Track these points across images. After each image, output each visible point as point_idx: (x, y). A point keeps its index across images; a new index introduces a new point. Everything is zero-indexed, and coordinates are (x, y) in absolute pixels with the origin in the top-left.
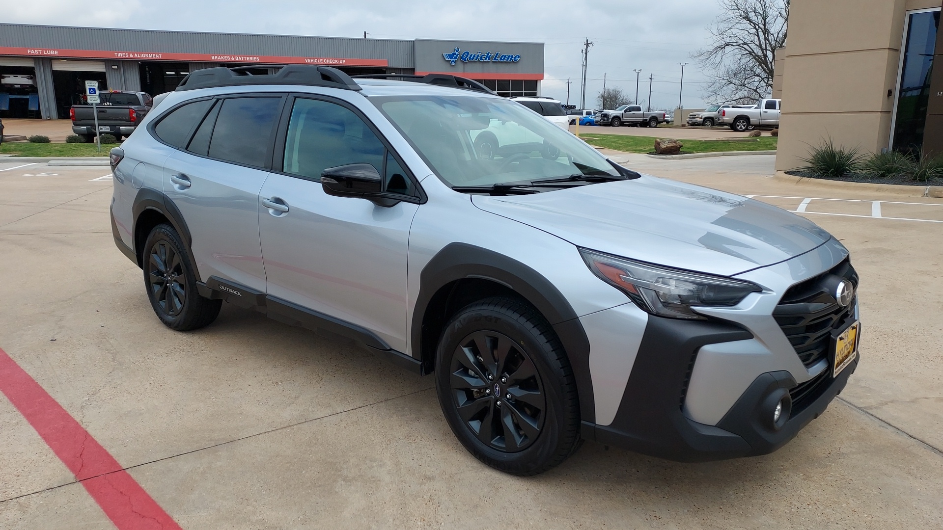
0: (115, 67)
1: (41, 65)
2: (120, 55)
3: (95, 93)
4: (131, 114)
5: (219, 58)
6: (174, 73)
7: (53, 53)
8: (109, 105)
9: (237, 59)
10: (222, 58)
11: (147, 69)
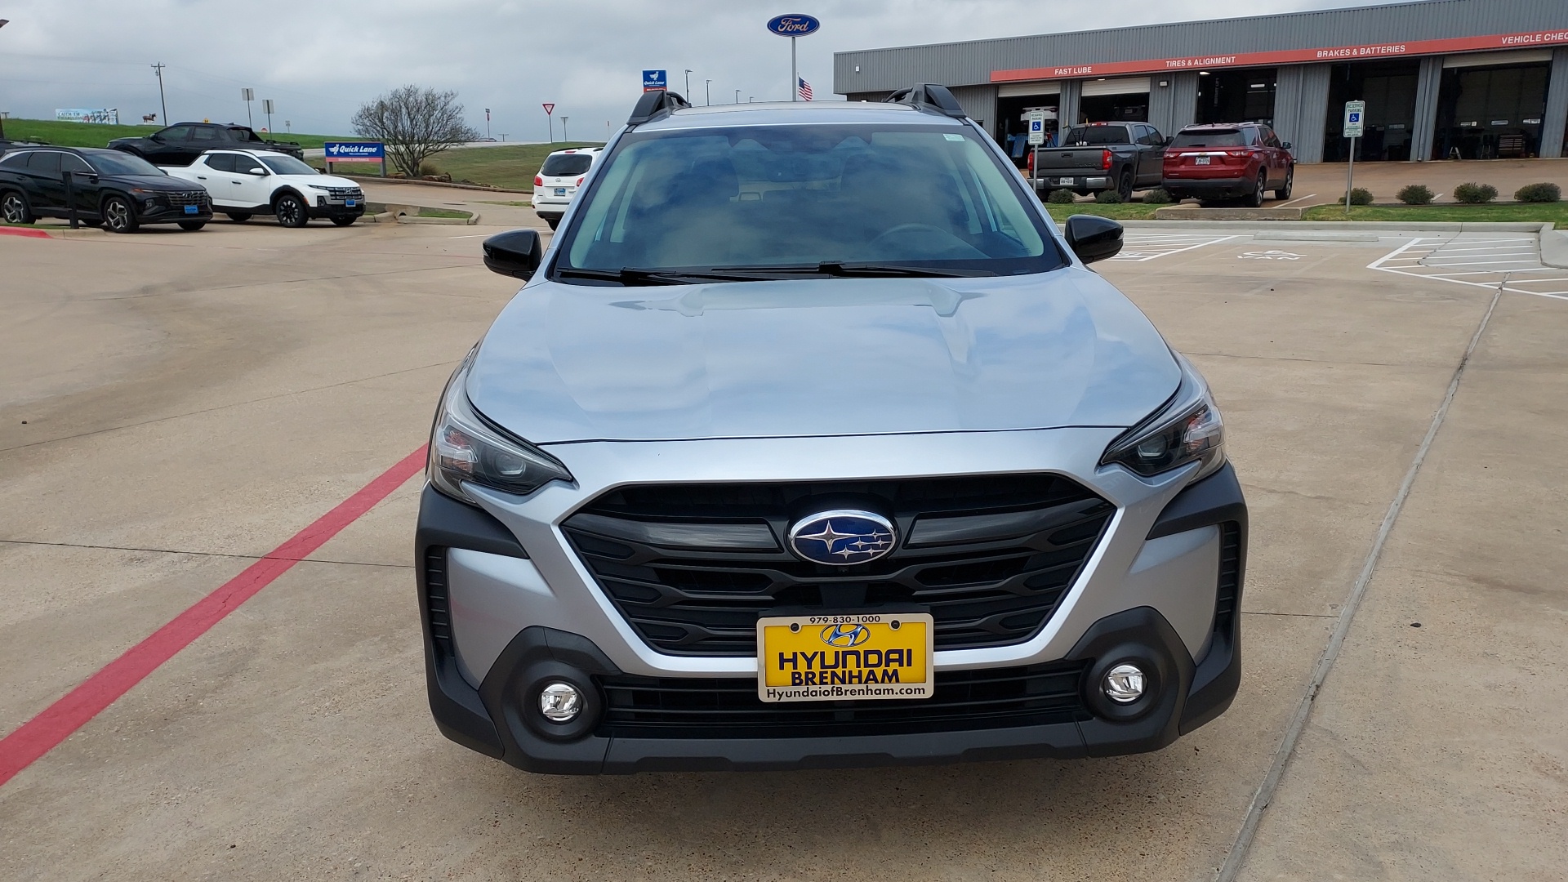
0: (1164, 84)
1: (1069, 89)
2: (1175, 64)
3: (1039, 129)
4: (1104, 158)
5: (1331, 53)
6: (1263, 85)
7: (1086, 71)
8: (1082, 146)
9: (1363, 52)
10: (1336, 53)
11: (1217, 82)
